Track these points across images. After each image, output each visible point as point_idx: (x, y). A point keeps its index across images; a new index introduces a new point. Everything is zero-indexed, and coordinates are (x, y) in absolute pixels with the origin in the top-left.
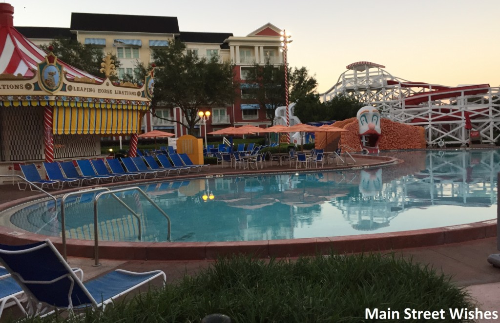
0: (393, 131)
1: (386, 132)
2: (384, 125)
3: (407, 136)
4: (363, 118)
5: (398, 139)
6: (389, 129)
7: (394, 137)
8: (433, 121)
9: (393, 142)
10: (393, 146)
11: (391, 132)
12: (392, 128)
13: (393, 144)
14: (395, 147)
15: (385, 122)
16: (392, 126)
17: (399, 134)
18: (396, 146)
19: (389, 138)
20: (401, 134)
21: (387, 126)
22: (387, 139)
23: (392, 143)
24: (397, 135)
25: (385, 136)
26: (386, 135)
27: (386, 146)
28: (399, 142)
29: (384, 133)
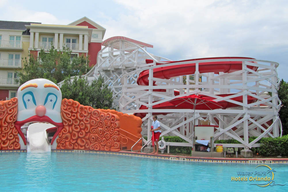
0: (80, 121)
1: (70, 121)
2: (66, 110)
3: (100, 129)
4: (29, 96)
5: (86, 133)
6: (74, 116)
7: (81, 129)
8: (154, 107)
9: (79, 137)
10: (78, 144)
11: (76, 122)
12: (78, 114)
13: (79, 141)
14: (82, 146)
15: (68, 105)
16: (78, 112)
17: (88, 126)
18: (83, 144)
19: (73, 130)
20: (91, 126)
21: (72, 112)
22: (69, 132)
23: (77, 139)
24: (86, 127)
25: (67, 128)
26: (69, 126)
27: (68, 143)
28: (89, 139)
29: (66, 123)
